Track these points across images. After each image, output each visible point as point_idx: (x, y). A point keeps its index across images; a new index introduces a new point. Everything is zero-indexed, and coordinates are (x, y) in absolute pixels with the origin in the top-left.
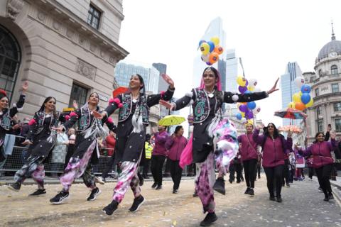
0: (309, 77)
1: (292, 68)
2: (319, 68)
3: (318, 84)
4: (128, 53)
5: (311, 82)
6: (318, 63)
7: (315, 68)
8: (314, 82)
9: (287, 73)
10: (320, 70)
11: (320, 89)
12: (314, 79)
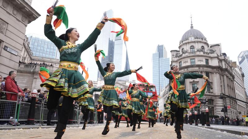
0: (175, 53)
1: (160, 49)
2: (182, 48)
3: (182, 59)
4: (40, 15)
5: (176, 57)
6: (181, 44)
7: (180, 47)
8: (179, 57)
9: (157, 52)
10: (183, 49)
11: (182, 62)
12: (178, 55)
